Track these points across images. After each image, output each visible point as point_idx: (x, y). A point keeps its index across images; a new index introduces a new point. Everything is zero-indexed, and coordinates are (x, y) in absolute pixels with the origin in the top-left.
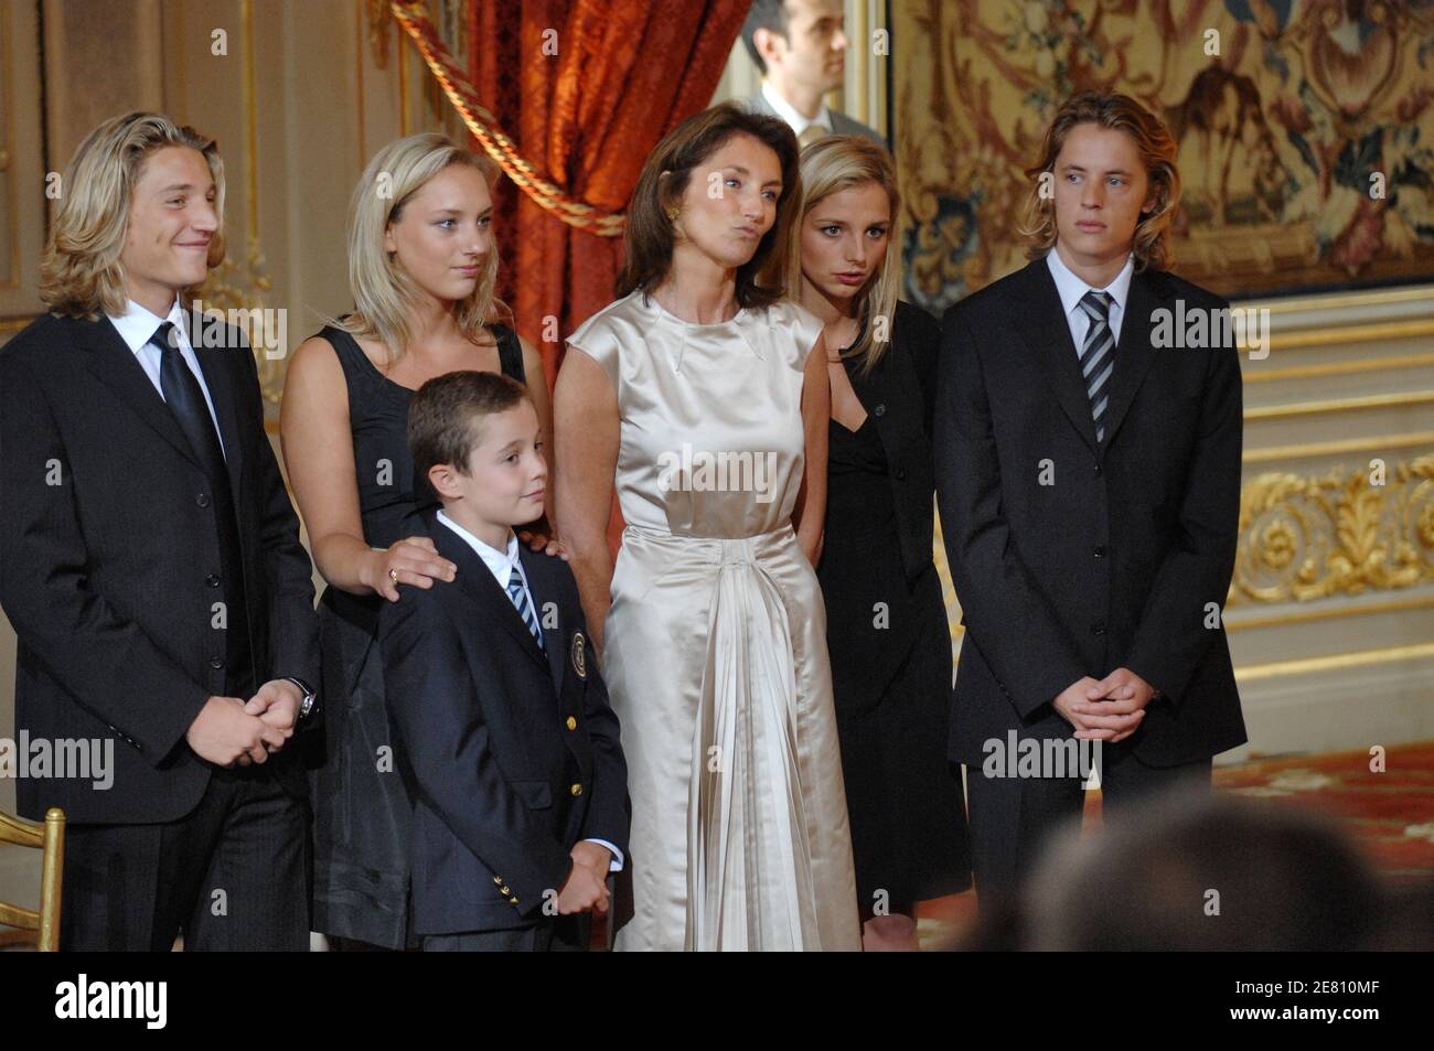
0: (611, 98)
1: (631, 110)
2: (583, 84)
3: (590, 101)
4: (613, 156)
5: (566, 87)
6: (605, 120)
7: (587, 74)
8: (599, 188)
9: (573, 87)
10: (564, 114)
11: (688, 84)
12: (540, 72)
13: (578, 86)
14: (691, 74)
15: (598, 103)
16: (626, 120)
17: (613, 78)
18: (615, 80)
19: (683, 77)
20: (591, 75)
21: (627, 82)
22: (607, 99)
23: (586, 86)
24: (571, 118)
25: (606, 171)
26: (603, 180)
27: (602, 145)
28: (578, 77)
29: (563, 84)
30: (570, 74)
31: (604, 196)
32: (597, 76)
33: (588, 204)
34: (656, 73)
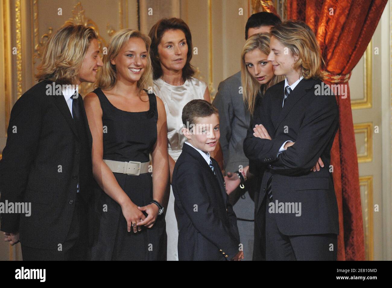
0: (337, 34)
1: (344, 38)
2: (327, 29)
3: (330, 35)
4: (337, 54)
5: (321, 30)
6: (335, 42)
7: (329, 25)
8: (332, 66)
9: (324, 30)
10: (320, 39)
11: (365, 29)
12: (312, 25)
13: (326, 30)
14: (366, 26)
15: (333, 35)
16: (342, 42)
17: (338, 27)
18: (339, 28)
19: (363, 26)
20: (330, 26)
21: (343, 29)
22: (336, 34)
23: (329, 30)
24: (323, 41)
25: (335, 59)
26: (334, 63)
27: (333, 51)
28: (325, 26)
29: (320, 29)
30: (323, 26)
31: (334, 68)
32: (332, 26)
33: (328, 71)
34: (353, 25)
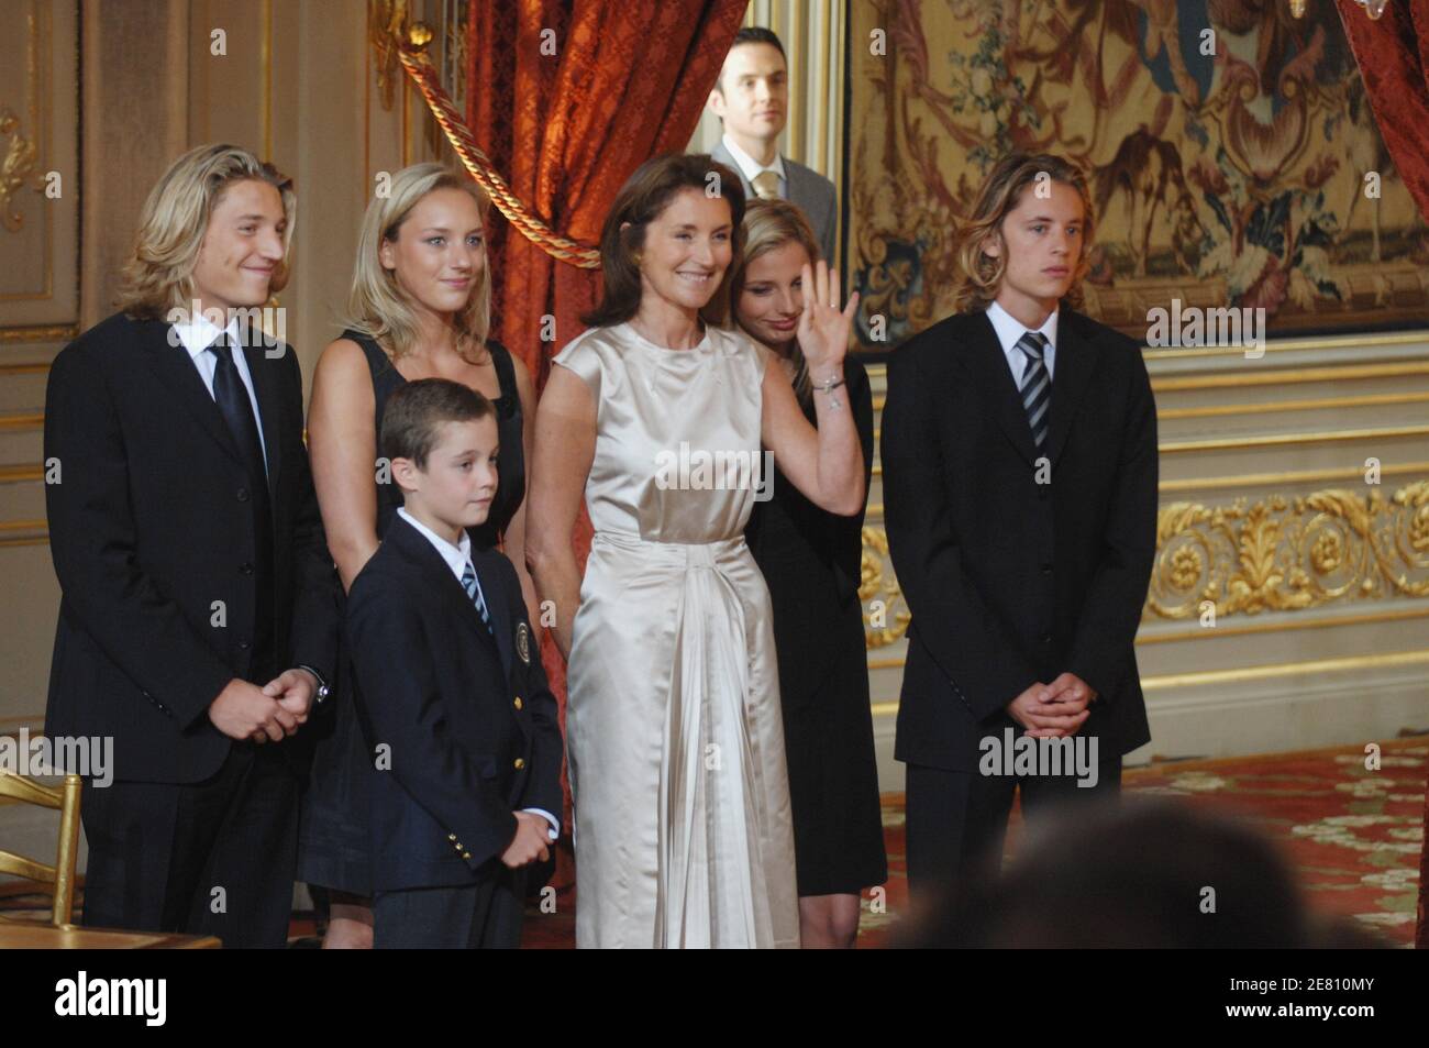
0: (594, 144)
1: (612, 155)
2: (569, 130)
3: (576, 145)
4: (595, 195)
5: (554, 132)
6: (588, 163)
7: (574, 121)
8: (581, 224)
9: (561, 132)
10: (552, 156)
11: (665, 133)
12: (531, 118)
13: (565, 132)
14: (668, 125)
15: (583, 147)
16: (608, 164)
17: (597, 125)
18: (599, 128)
19: (661, 126)
20: (577, 123)
21: (610, 130)
22: (592, 144)
23: (573, 132)
24: (558, 160)
25: (589, 209)
26: (585, 217)
27: (585, 186)
28: (565, 123)
29: (552, 130)
30: (558, 121)
31: (586, 232)
32: (582, 124)
33: (571, 239)
34: (636, 122)
